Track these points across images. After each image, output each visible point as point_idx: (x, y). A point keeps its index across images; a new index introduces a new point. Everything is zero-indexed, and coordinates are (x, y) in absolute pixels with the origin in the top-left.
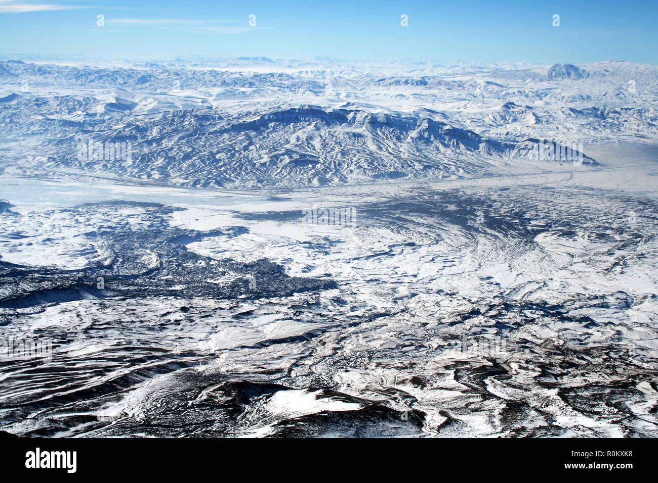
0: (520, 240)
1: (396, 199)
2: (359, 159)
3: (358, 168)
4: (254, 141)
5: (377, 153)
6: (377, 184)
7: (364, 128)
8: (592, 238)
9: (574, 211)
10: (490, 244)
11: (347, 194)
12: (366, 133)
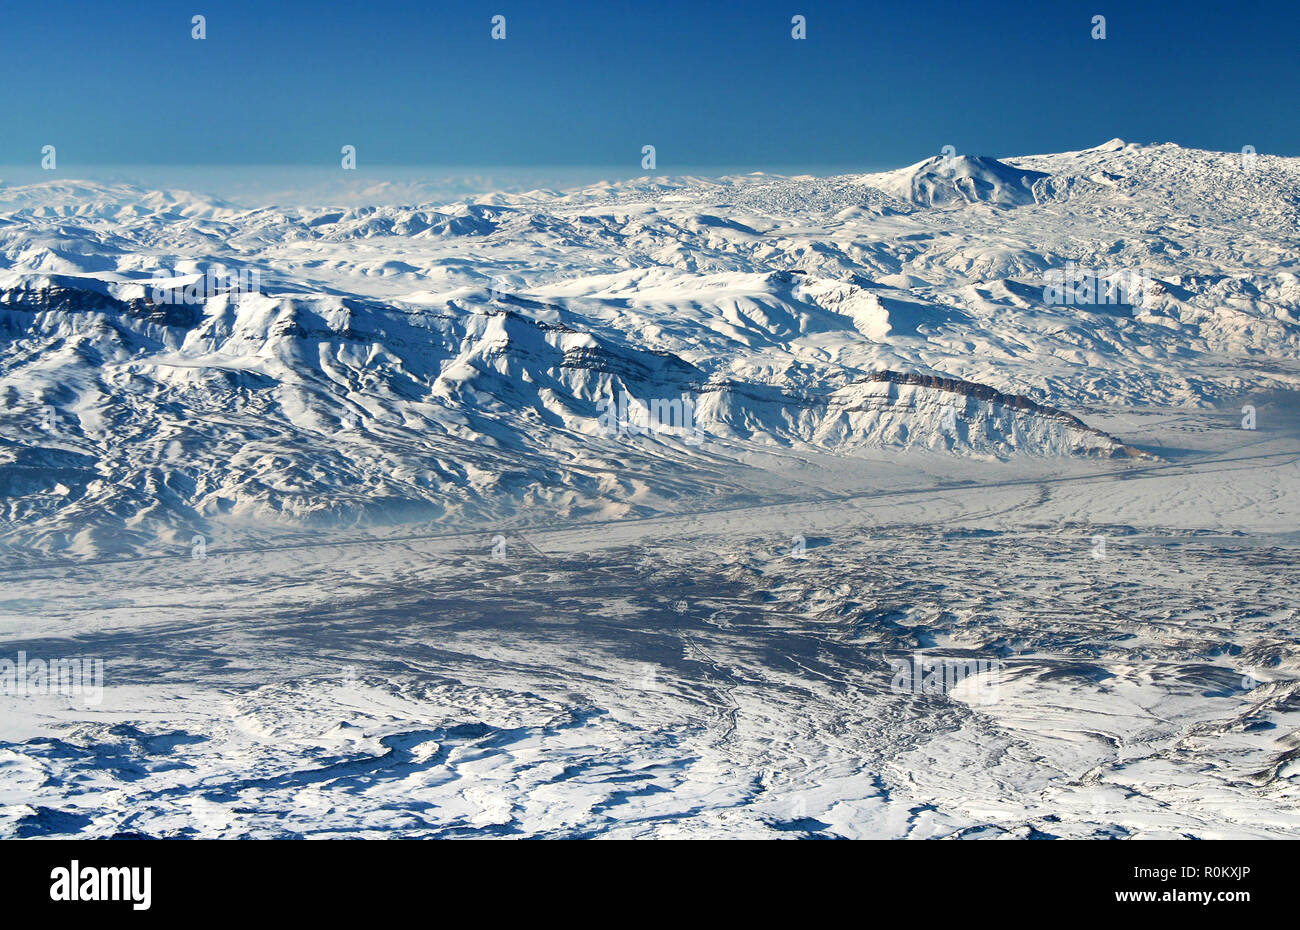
1: (399, 590)
2: (252, 461)
3: (248, 491)
5: (320, 438)
6: (323, 544)
7: (267, 352)
8: (1169, 681)
9: (1080, 598)
10: (783, 718)
11: (208, 579)
12: (274, 370)
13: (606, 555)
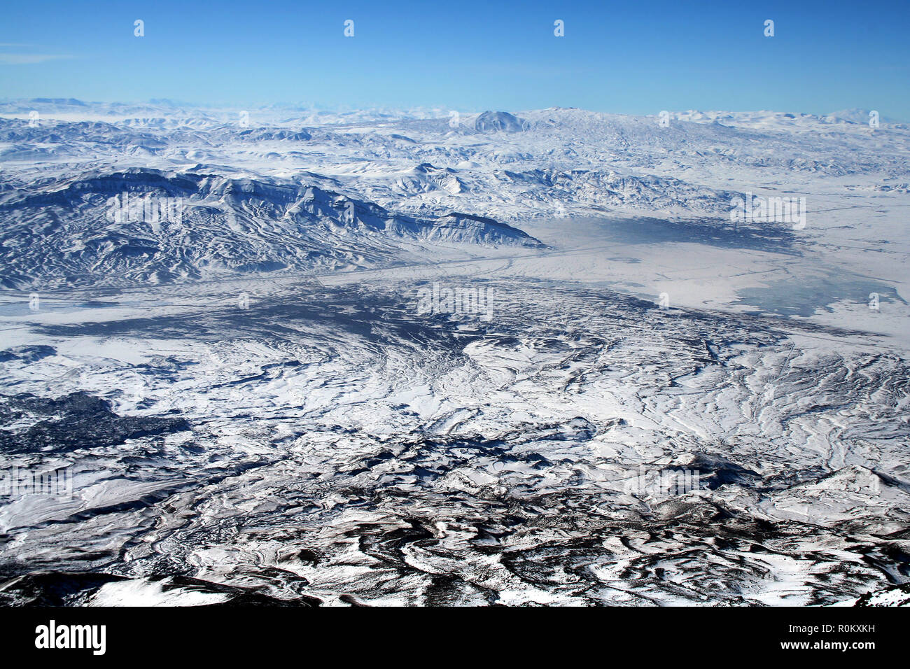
0: (443, 352)
1: (271, 301)
2: (217, 245)
3: (215, 258)
4: (61, 220)
5: (242, 236)
6: (243, 280)
7: (222, 200)
8: (540, 347)
9: (515, 310)
10: (403, 359)
11: (200, 294)
12: (225, 208)
13: (347, 286)
